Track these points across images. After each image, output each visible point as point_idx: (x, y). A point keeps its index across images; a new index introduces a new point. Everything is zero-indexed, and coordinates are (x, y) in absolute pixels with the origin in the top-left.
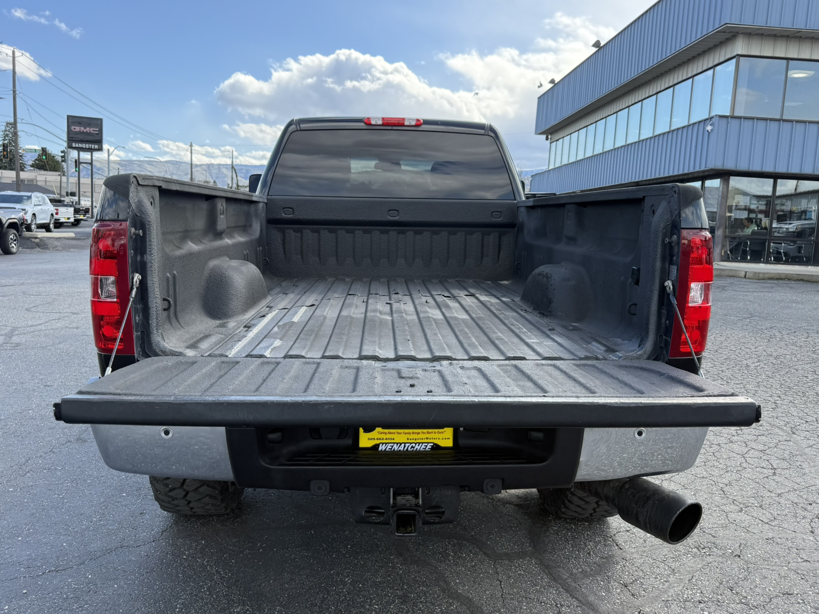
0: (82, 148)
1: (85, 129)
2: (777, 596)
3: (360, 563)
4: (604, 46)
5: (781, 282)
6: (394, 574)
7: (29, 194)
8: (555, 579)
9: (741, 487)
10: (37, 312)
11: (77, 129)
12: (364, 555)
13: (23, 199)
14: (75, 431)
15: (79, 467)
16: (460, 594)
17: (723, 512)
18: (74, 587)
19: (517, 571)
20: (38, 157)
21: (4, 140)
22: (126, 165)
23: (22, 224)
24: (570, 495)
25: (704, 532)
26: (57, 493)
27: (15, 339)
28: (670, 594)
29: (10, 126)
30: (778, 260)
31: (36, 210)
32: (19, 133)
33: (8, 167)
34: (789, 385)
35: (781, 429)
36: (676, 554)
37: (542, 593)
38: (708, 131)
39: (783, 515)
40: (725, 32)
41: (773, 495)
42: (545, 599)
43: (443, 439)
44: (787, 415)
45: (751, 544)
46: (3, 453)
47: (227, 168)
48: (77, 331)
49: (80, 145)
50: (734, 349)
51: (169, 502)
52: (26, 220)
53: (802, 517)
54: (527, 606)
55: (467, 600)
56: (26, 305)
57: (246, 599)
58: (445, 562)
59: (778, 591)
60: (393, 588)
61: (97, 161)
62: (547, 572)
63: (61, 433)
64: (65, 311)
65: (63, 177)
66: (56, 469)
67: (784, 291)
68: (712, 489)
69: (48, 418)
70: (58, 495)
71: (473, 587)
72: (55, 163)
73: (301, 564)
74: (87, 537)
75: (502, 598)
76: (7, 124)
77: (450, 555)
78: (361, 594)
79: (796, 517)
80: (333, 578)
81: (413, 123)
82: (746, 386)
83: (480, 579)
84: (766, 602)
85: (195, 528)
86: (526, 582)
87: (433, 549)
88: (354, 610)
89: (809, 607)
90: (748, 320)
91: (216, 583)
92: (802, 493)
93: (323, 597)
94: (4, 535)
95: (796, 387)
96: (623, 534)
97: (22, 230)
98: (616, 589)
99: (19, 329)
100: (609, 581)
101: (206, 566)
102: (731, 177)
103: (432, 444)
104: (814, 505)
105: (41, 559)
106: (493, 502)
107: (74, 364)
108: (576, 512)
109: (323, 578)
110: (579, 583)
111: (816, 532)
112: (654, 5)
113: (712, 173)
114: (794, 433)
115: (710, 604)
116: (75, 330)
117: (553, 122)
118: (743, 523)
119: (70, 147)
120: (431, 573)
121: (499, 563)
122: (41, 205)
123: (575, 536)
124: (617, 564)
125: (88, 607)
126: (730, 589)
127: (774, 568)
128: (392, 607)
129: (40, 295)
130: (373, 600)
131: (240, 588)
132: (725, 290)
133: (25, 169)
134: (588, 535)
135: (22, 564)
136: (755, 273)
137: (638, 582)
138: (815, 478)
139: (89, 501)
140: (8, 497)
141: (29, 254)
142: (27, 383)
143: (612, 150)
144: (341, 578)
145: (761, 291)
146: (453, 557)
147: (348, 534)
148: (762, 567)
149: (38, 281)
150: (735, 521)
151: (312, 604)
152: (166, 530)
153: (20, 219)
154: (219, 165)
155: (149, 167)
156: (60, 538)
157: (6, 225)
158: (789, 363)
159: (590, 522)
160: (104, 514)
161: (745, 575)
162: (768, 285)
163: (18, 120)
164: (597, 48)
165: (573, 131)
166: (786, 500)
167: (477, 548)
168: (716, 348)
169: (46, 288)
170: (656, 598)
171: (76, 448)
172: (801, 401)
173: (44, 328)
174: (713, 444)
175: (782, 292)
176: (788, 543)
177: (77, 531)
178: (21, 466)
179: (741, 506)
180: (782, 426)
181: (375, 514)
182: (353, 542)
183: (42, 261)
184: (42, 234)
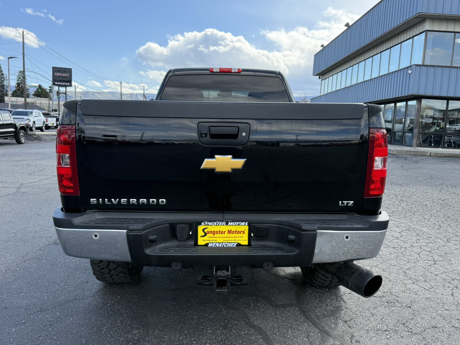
0: (61, 85)
1: (62, 74)
2: (428, 328)
3: (203, 309)
4: (351, 25)
5: (450, 158)
6: (220, 315)
7: (31, 111)
8: (307, 318)
9: (415, 271)
10: (35, 175)
11: (58, 74)
12: (205, 304)
13: (28, 113)
14: (53, 239)
15: (55, 258)
16: (255, 325)
17: (404, 284)
18: (50, 320)
19: (287, 314)
20: (37, 90)
21: (18, 81)
22: (85, 94)
23: (27, 127)
24: (317, 273)
25: (392, 294)
26: (42, 271)
27: (22, 190)
28: (370, 327)
29: (22, 73)
30: (450, 146)
31: (35, 119)
32: (26, 77)
33: (20, 95)
34: (449, 216)
35: (441, 239)
36: (375, 306)
37: (300, 325)
38: (409, 73)
39: (437, 286)
40: (419, 18)
41: (433, 275)
42: (301, 328)
43: (242, 240)
44: (445, 232)
45: (418, 301)
46: (14, 250)
47: (141, 96)
48: (56, 186)
49: (60, 83)
50: (420, 196)
51: (101, 276)
52: (30, 125)
53: (447, 287)
54: (291, 332)
55: (259, 328)
56: (29, 171)
57: (140, 326)
58: (248, 308)
59: (429, 326)
60: (219, 321)
61: (69, 92)
62: (303, 314)
63: (46, 240)
64: (50, 175)
65: (50, 101)
66: (42, 259)
67: (451, 163)
68: (399, 271)
69: (39, 232)
70: (43, 272)
71: (263, 321)
72: (46, 94)
73: (170, 309)
74: (57, 294)
75: (278, 327)
76: (20, 72)
77: (251, 305)
78: (202, 325)
79: (444, 287)
80: (188, 316)
81: (237, 71)
82: (424, 216)
83: (267, 317)
84: (422, 331)
85: (115, 290)
86: (292, 320)
87: (242, 302)
88: (198, 333)
89: (446, 334)
90: (430, 180)
91: (125, 318)
92: (449, 274)
93: (182, 326)
94: (14, 293)
95: (453, 217)
96: (347, 295)
97: (28, 130)
98: (341, 324)
99: (25, 185)
100: (337, 319)
101: (120, 309)
102: (422, 99)
103: (237, 243)
104: (455, 280)
105: (33, 305)
106: (277, 277)
107: (54, 203)
108: (321, 282)
109: (182, 316)
110: (321, 320)
111: (454, 295)
112: (379, 3)
113: (412, 97)
114: (448, 242)
115: (391, 332)
116: (55, 185)
117: (323, 69)
118: (414, 289)
119: (54, 84)
120: (240, 314)
121: (278, 309)
122: (37, 117)
123: (320, 296)
124: (342, 311)
125: (57, 330)
126: (403, 324)
127: (429, 313)
128: (218, 331)
129: (37, 166)
130: (208, 328)
131: (138, 321)
132: (418, 163)
133: (30, 97)
134: (328, 295)
135: (23, 308)
136: (436, 154)
137: (353, 320)
138: (458, 266)
139: (59, 275)
140: (16, 273)
141: (31, 143)
142: (28, 214)
143: (356, 84)
144: (192, 316)
145: (439, 163)
146: (253, 306)
147: (197, 293)
148: (422, 313)
149: (36, 159)
150: (410, 288)
151: (175, 330)
152: (99, 291)
153: (26, 125)
154: (137, 94)
155: (98, 96)
156: (43, 294)
157: (19, 128)
158: (450, 204)
159: (330, 288)
160: (67, 282)
161: (412, 317)
162: (442, 160)
163: (25, 69)
164: (347, 27)
165: (334, 74)
166: (440, 278)
167: (266, 302)
168: (409, 195)
169: (40, 162)
170: (362, 329)
171: (53, 248)
172: (455, 224)
173: (38, 184)
174: (402, 247)
175: (451, 164)
176: (438, 300)
177: (52, 291)
178: (24, 257)
179: (414, 281)
180: (442, 238)
181: (207, 280)
182: (199, 298)
183: (38, 147)
184: (38, 133)
